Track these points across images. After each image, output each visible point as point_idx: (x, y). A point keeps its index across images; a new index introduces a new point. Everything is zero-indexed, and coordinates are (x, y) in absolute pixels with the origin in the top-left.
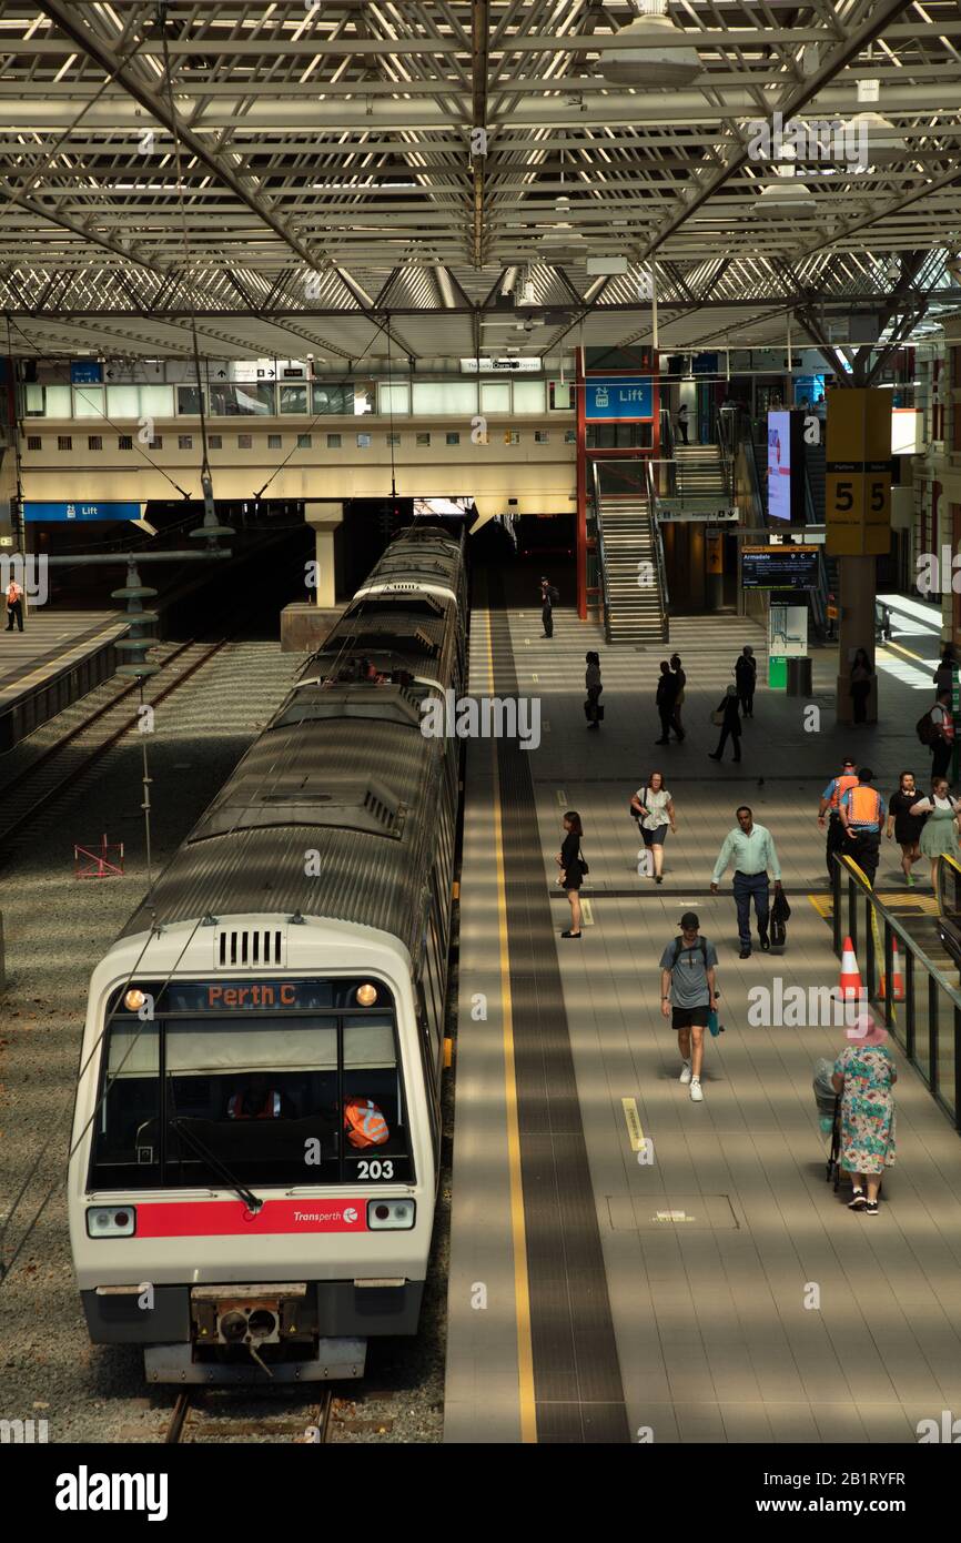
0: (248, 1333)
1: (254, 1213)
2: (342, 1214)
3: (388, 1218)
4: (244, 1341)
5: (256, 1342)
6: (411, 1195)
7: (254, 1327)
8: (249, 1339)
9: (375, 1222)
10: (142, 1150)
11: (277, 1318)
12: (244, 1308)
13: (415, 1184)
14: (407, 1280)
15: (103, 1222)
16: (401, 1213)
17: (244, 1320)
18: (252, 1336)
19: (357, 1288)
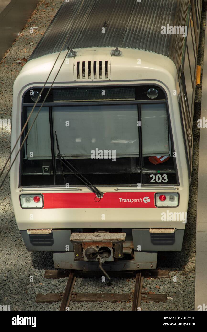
0: (98, 257)
1: (99, 198)
2: (143, 199)
3: (166, 201)
4: (97, 260)
5: (102, 261)
6: (176, 191)
7: (100, 253)
8: (99, 259)
9: (159, 203)
10: (44, 168)
11: (112, 250)
12: (96, 246)
13: (179, 185)
14: (176, 229)
15: (28, 201)
16: (172, 199)
17: (96, 251)
18: (100, 258)
19: (151, 234)
